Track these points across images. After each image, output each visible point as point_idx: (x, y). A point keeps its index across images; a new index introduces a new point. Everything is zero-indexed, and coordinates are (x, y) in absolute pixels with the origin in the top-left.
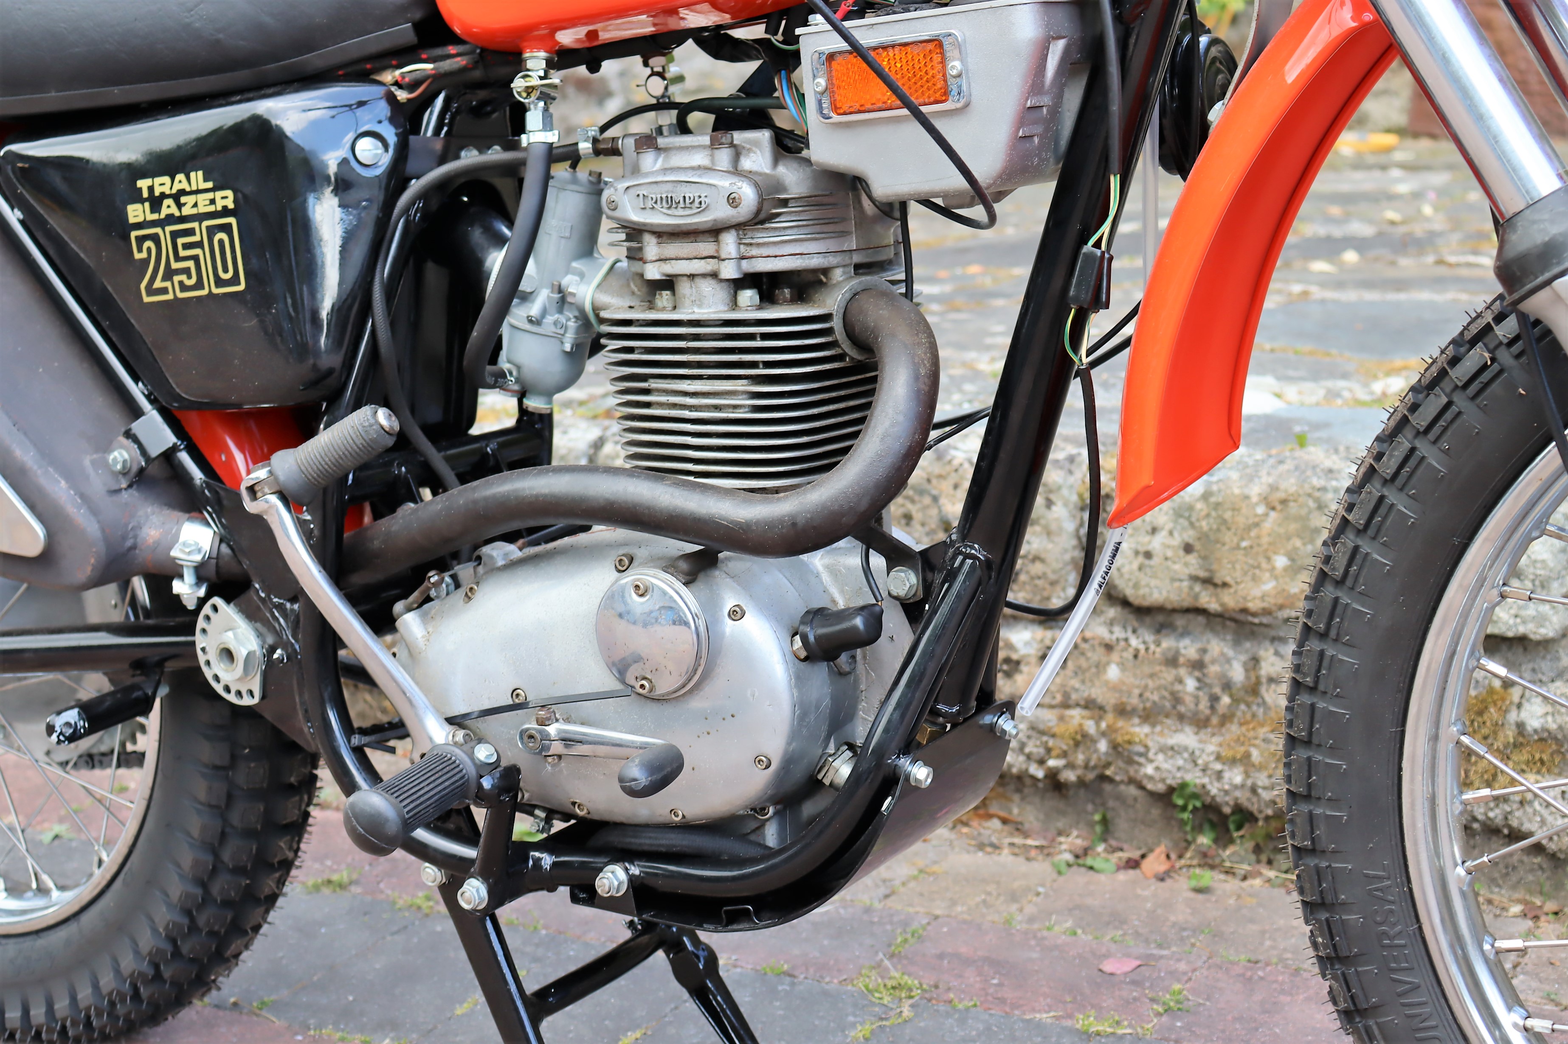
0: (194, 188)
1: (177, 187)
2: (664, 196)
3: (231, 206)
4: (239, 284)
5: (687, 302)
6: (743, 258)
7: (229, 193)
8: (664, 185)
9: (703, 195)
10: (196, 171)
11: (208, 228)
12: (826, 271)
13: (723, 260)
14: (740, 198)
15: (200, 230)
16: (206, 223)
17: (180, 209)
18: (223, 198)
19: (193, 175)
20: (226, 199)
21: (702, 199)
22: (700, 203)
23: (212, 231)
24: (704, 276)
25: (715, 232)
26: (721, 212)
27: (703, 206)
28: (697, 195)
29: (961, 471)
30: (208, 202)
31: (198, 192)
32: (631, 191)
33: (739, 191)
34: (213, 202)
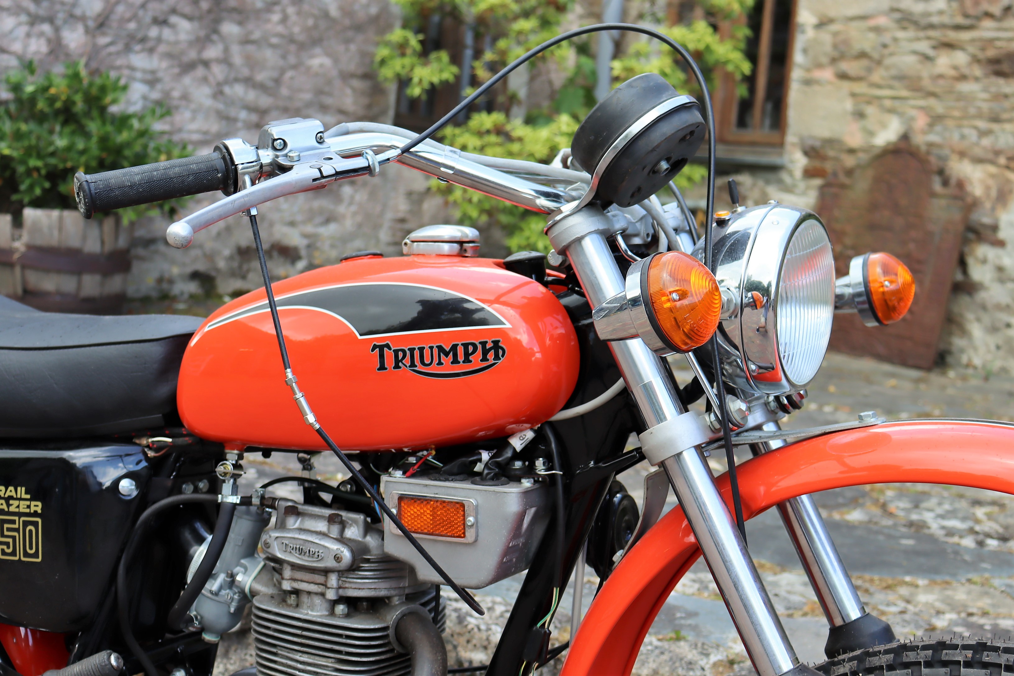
0: (19, 496)
1: (8, 494)
2: (298, 547)
3: (39, 511)
4: (38, 557)
5: (305, 606)
6: (340, 588)
7: (39, 504)
8: (298, 540)
9: (321, 551)
10: (21, 487)
11: (24, 521)
12: (389, 598)
13: (329, 588)
14: (342, 558)
15: (19, 522)
16: (23, 519)
17: (8, 508)
18: (35, 506)
19: (19, 489)
20: (37, 506)
21: (320, 554)
22: (318, 556)
23: (26, 524)
24: (316, 594)
25: (326, 572)
26: (330, 563)
27: (320, 558)
28: (317, 550)
29: (472, 632)
30: (26, 506)
31: (21, 499)
32: (279, 539)
33: (341, 554)
34: (29, 507)
